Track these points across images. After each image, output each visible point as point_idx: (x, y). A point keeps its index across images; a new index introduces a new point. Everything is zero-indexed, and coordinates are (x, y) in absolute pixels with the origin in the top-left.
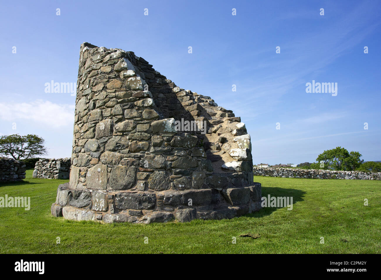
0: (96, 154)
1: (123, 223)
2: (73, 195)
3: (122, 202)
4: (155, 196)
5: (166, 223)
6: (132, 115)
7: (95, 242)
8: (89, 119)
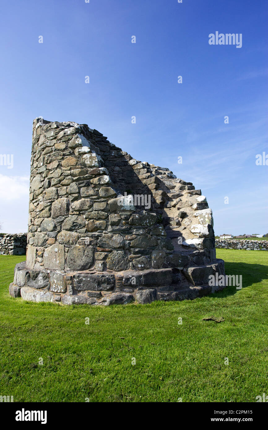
0: (53, 234)
1: (82, 305)
2: (31, 276)
3: (80, 283)
4: (114, 276)
5: (126, 304)
6: (88, 194)
7: (56, 326)
8: (44, 198)
